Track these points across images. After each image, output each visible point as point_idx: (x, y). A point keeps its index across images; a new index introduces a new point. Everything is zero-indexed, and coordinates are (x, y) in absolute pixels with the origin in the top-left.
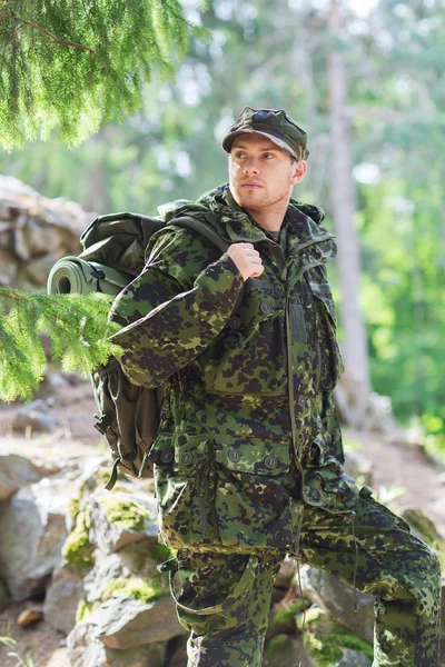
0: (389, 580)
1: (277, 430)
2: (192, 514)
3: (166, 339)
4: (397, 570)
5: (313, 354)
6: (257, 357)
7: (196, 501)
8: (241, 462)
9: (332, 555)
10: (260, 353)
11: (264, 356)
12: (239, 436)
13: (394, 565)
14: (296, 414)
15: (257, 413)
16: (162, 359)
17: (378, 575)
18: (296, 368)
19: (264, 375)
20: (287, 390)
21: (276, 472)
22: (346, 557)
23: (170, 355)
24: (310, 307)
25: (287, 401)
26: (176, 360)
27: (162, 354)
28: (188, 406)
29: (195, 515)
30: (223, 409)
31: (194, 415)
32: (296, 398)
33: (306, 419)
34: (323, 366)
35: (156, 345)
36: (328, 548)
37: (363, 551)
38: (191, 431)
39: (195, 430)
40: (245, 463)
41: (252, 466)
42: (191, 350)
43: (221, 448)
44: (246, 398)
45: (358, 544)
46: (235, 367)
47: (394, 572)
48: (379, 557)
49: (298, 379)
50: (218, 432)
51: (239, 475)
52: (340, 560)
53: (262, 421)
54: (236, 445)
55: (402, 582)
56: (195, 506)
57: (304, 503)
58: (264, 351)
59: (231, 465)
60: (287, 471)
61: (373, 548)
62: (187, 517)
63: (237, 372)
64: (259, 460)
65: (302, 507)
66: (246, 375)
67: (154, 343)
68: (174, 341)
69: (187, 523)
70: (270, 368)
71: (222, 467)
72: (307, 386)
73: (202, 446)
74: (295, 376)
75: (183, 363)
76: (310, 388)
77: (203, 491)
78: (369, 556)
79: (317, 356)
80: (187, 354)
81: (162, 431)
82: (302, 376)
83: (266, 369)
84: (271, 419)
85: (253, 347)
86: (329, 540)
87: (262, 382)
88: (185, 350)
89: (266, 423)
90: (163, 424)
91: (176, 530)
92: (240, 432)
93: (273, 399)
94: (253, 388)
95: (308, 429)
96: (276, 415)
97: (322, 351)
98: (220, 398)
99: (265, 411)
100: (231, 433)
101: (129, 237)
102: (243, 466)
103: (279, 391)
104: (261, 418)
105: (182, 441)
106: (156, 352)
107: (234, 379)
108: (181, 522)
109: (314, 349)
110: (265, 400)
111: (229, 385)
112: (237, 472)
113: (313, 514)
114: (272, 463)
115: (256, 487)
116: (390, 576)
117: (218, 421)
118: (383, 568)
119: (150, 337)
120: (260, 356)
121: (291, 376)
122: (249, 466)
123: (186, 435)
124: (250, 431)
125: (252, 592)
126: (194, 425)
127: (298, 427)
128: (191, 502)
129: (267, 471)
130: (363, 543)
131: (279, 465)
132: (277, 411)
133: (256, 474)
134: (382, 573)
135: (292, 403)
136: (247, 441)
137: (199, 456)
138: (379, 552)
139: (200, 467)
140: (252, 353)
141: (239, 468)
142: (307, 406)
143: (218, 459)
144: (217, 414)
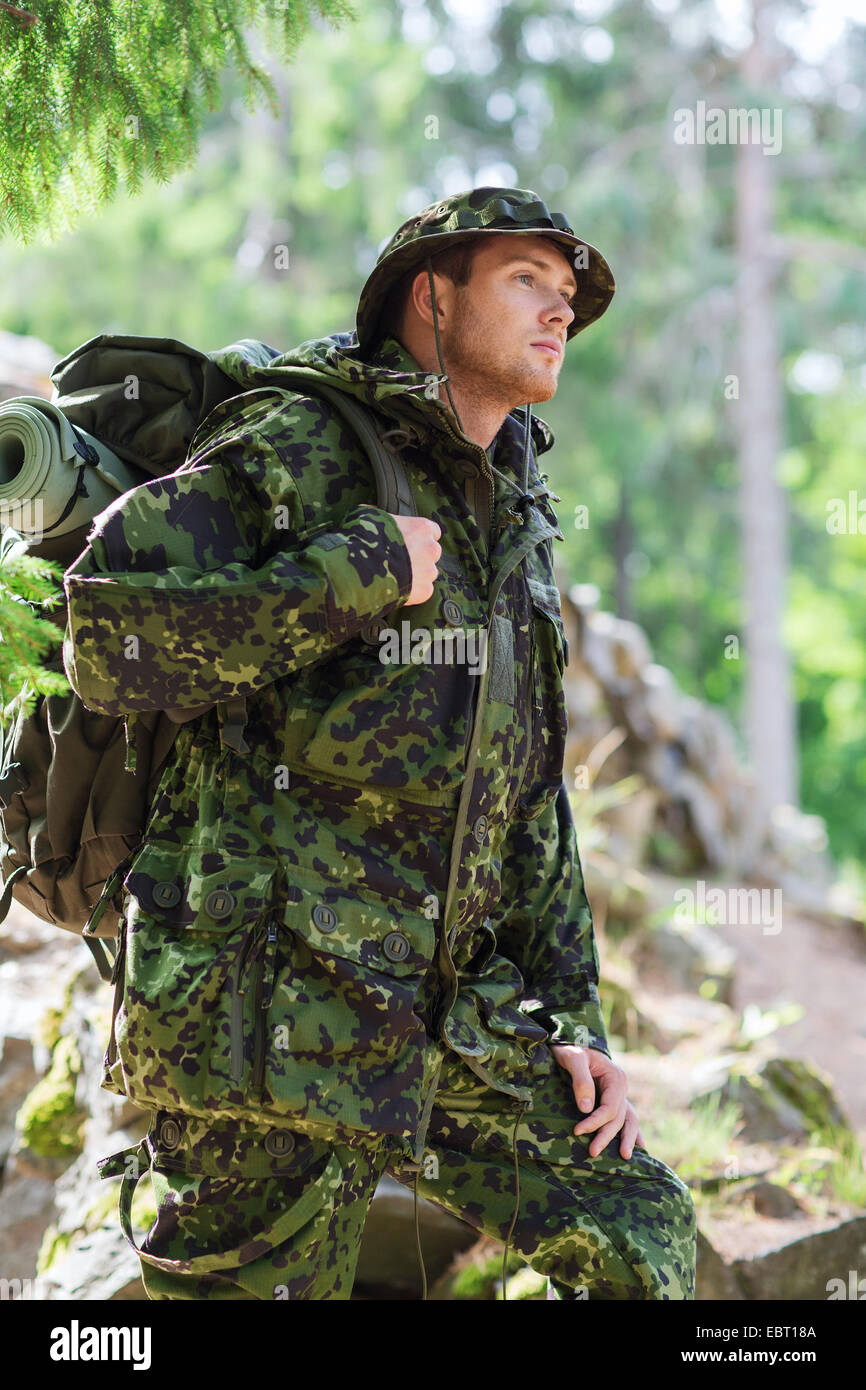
0: (594, 1239)
1: (416, 881)
2: (215, 1030)
3: (197, 646)
4: (611, 1218)
5: (519, 732)
6: (411, 713)
7: (228, 1003)
8: (335, 935)
9: (476, 1169)
10: (419, 704)
11: (426, 713)
12: (337, 880)
13: (608, 1204)
14: (465, 853)
15: (380, 834)
16: (163, 676)
17: (572, 1221)
18: (485, 754)
19: (416, 754)
20: (457, 800)
21: (401, 971)
22: (504, 1175)
23: (184, 677)
24: (525, 629)
25: (451, 823)
26: (187, 690)
27: (168, 668)
28: (233, 787)
29: (221, 1033)
30: (309, 811)
31: (244, 809)
32: (471, 821)
33: (480, 869)
34: (531, 763)
35: (170, 646)
36: (467, 1151)
37: (542, 1165)
38: (237, 845)
39: (245, 844)
40: (344, 939)
41: (357, 948)
42: (229, 686)
43: (299, 897)
44: (366, 795)
45: (535, 1148)
46: (363, 723)
47: (606, 1220)
48: (576, 1184)
49: (483, 780)
50: (294, 860)
51: (331, 963)
52: (491, 1180)
53: (387, 855)
54: (330, 896)
55: (620, 1246)
56: (222, 1015)
57: (443, 1047)
58: (427, 703)
59: (315, 938)
60: (423, 972)
61: (565, 1161)
62: (201, 1035)
63: (367, 735)
64: (373, 937)
65: (439, 1057)
66: (382, 748)
67: (169, 640)
68: (210, 655)
69: (199, 1049)
70: (433, 742)
71: (296, 939)
72: (497, 799)
73: (260, 883)
74: (479, 771)
75: (195, 701)
76: (501, 807)
77: (246, 982)
78: (554, 1180)
79: (524, 739)
80: (217, 688)
81: (154, 835)
82: (492, 775)
83: (423, 742)
84: (406, 854)
85: (408, 690)
86: (471, 1131)
87: (410, 767)
88: (217, 680)
89: (394, 860)
90: (158, 821)
91: (174, 1063)
92: (340, 870)
93: (423, 811)
94: (389, 777)
95: (479, 892)
96: (421, 847)
97: (536, 731)
98: (309, 785)
99: (400, 834)
100: (320, 867)
101: (165, 393)
102: (337, 943)
103: (440, 799)
104: (385, 847)
105: (211, 864)
106: (159, 658)
107: (354, 749)
108: (187, 1045)
109: (523, 724)
110: (407, 808)
111: (341, 759)
112: (327, 956)
113: (455, 1076)
114: (400, 948)
115: (369, 990)
116: (595, 1230)
117: (297, 836)
118: (583, 1208)
119: (170, 627)
120: (418, 712)
121: (471, 769)
122: (352, 948)
123: (222, 851)
124: (362, 873)
125: (326, 1247)
126: (244, 834)
127: (463, 884)
128: (217, 1003)
129: (388, 965)
130: (544, 1147)
131: (413, 957)
132: (424, 840)
133: (365, 965)
134: (580, 1220)
135: (461, 830)
136: (352, 893)
137: (250, 902)
138: (578, 1173)
139: (250, 927)
140: (405, 700)
141: (331, 946)
142: (486, 843)
143: (290, 921)
144: (297, 819)
